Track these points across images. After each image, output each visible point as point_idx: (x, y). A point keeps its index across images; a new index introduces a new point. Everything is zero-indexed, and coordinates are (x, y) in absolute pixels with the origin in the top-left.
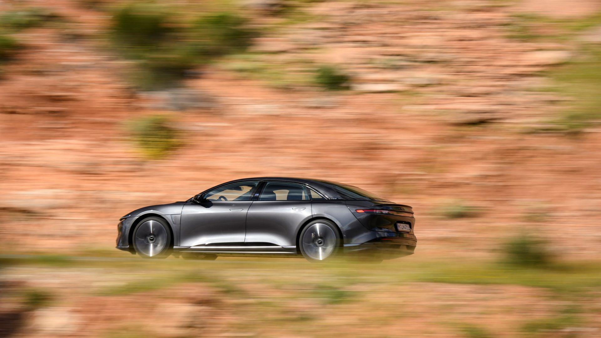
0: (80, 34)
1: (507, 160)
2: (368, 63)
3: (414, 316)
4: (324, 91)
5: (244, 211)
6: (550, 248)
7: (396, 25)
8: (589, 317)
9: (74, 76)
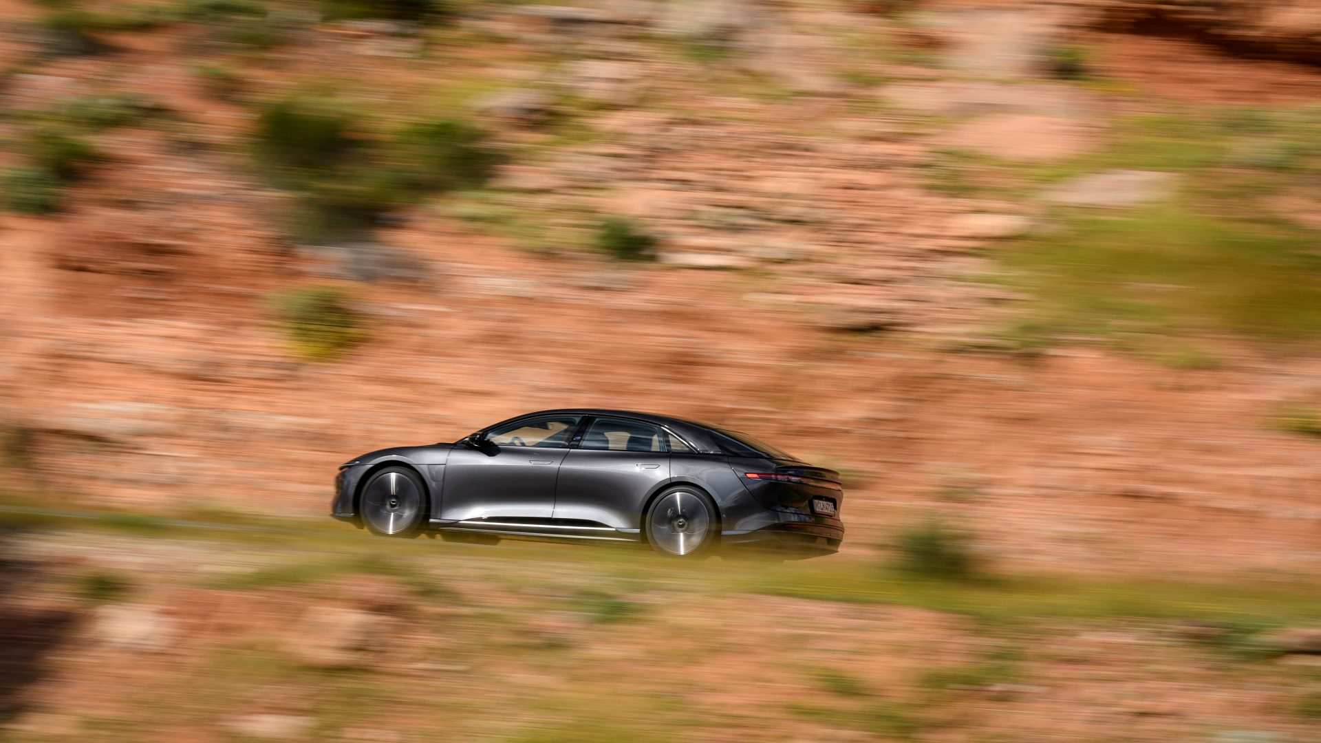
0: (203, 142)
1: (914, 395)
2: (689, 218)
3: (741, 650)
4: (610, 261)
5: (554, 465)
6: (979, 548)
7: (738, 157)
8: (1035, 668)
9: (188, 213)
